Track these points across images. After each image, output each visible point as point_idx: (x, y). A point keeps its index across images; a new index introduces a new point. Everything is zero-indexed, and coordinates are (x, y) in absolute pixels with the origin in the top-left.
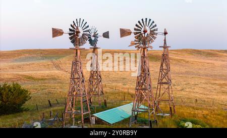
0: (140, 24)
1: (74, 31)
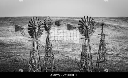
0: (83, 21)
1: (32, 27)
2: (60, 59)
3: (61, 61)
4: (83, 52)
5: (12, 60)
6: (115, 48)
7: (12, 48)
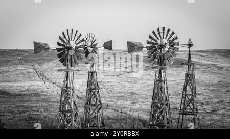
0: (155, 35)
1: (64, 46)
2: (111, 116)
3: (113, 119)
4: (156, 91)
5: (24, 118)
6: (209, 100)
7: (23, 101)
